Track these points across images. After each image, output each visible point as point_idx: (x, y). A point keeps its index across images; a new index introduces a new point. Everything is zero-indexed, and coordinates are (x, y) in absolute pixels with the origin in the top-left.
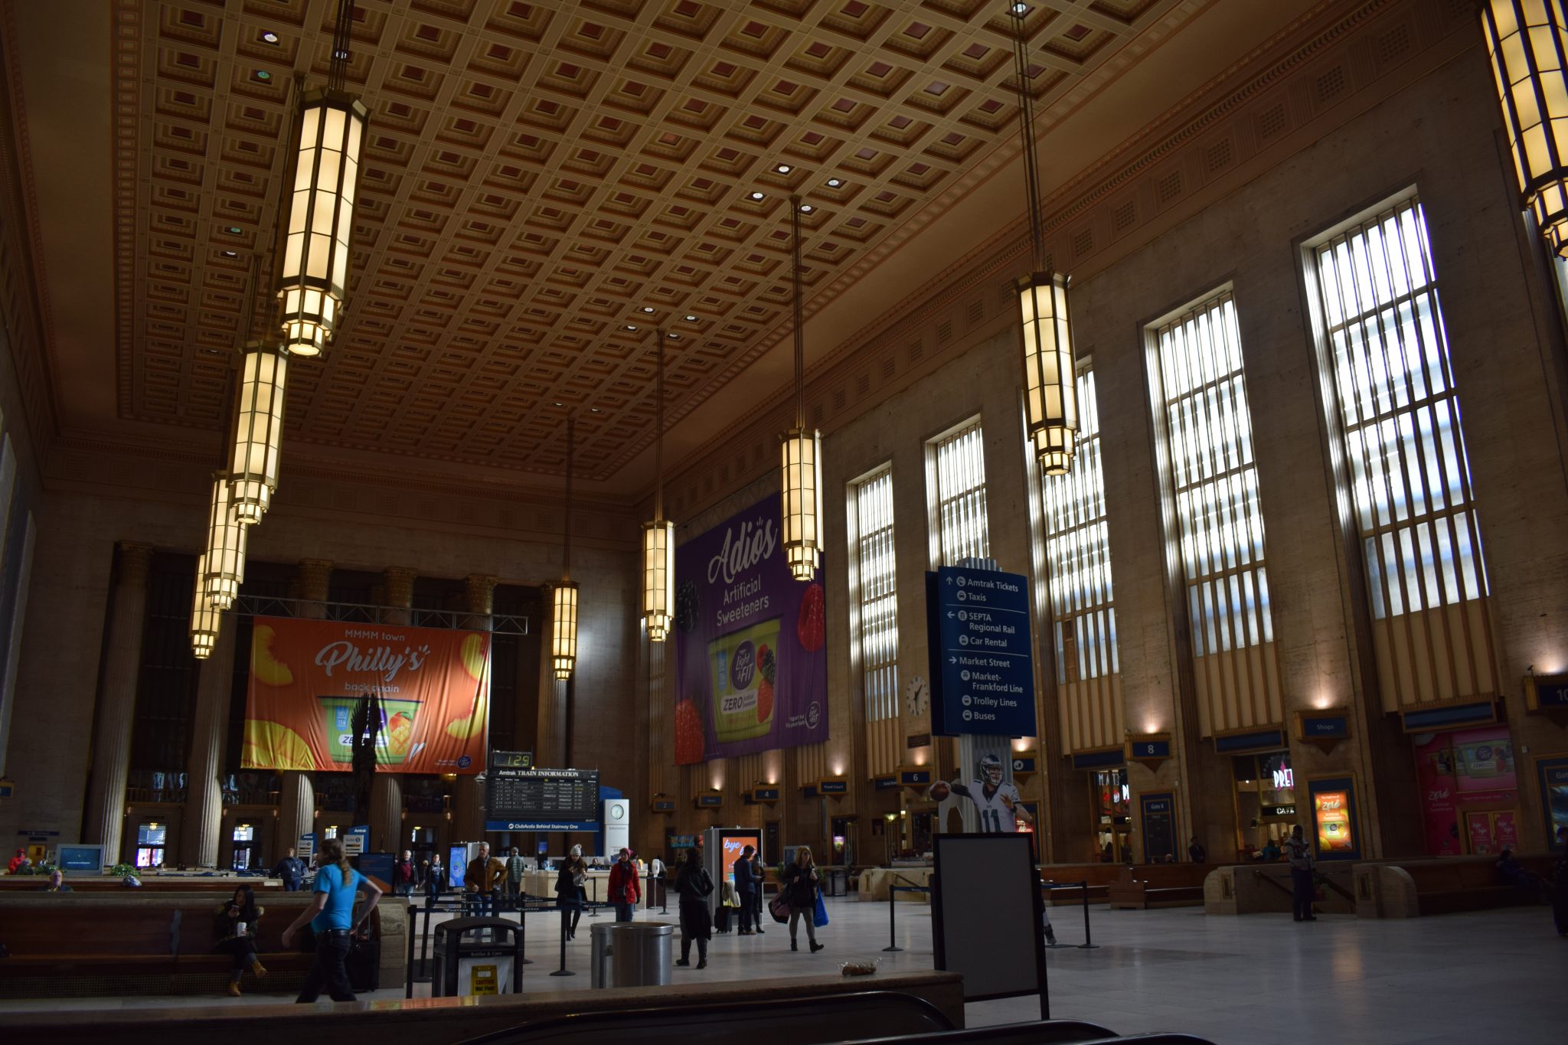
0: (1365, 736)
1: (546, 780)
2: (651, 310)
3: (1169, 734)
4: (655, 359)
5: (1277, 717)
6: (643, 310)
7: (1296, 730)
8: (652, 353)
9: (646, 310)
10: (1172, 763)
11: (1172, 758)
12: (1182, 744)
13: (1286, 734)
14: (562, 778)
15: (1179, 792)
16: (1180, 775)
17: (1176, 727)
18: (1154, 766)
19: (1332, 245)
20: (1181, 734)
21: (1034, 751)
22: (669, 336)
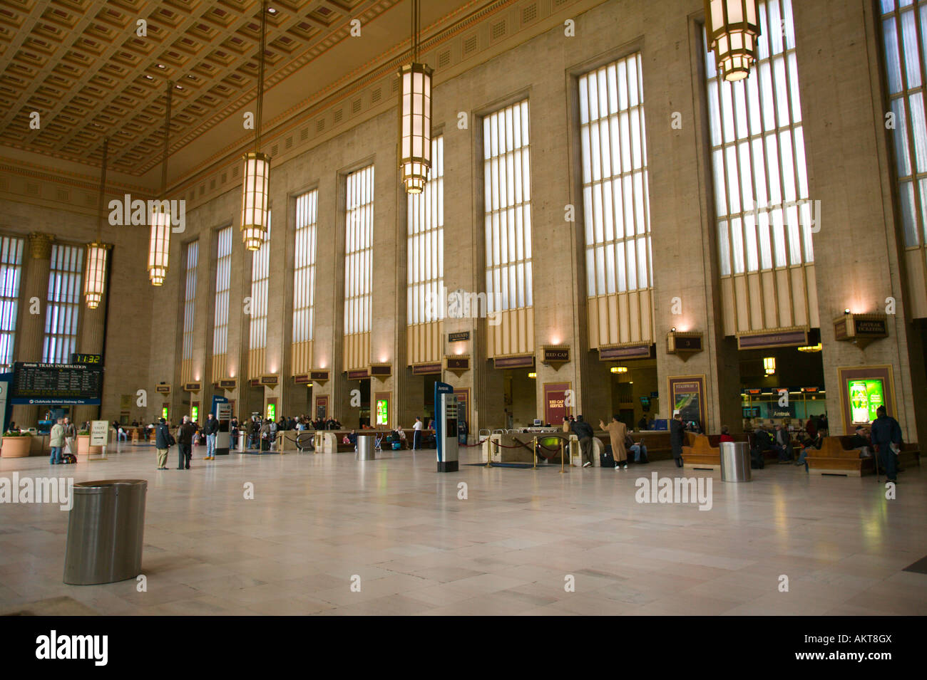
0: (578, 362)
1: (61, 370)
2: (163, 67)
4: (165, 102)
5: (531, 349)
6: (158, 66)
7: (541, 356)
8: (164, 97)
9: (160, 66)
13: (534, 358)
14: (74, 369)
22: (176, 87)
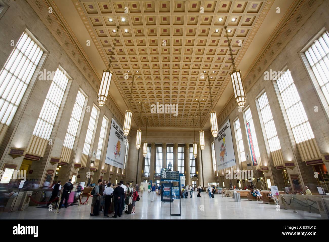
3: (294, 161)
10: (296, 168)
11: (295, 167)
12: (297, 163)
15: (299, 175)
16: (298, 170)
17: (295, 159)
18: (292, 169)
19: (307, 49)
20: (296, 161)
21: (268, 166)
